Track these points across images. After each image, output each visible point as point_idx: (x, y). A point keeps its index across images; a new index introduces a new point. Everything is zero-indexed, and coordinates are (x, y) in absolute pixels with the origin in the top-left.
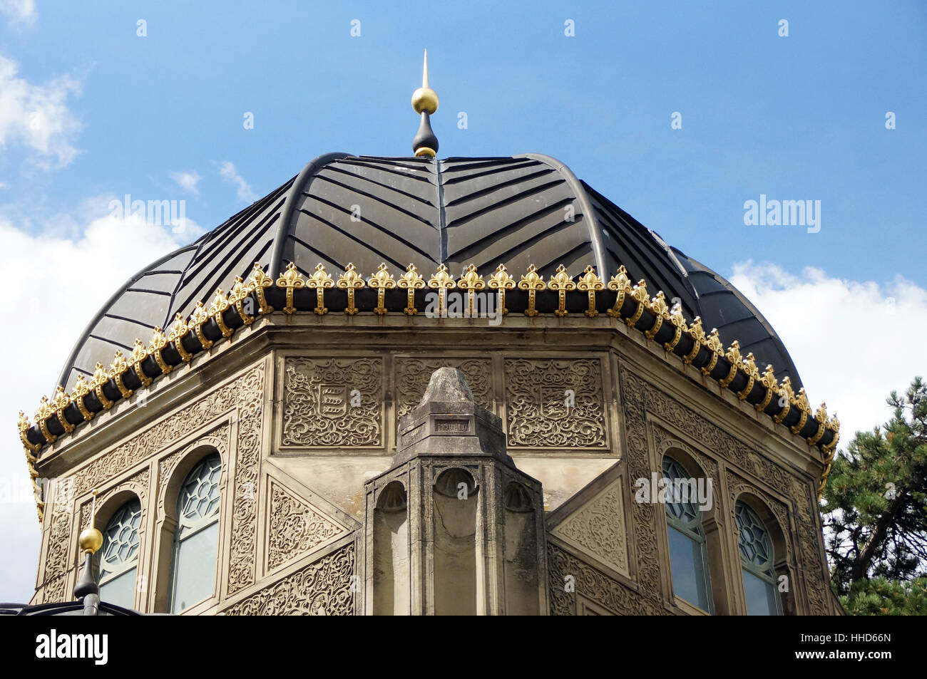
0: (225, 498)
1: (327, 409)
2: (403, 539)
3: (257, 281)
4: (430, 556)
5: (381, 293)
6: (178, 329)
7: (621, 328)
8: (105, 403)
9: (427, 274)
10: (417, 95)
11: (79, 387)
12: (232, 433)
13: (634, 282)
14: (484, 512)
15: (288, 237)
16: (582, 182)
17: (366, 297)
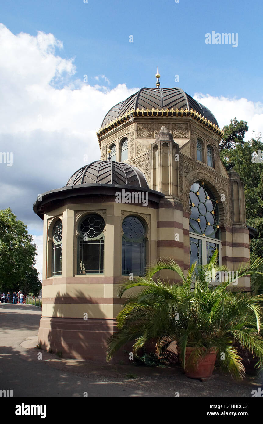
0: (129, 145)
1: (144, 132)
2: (157, 153)
3: (132, 111)
4: (161, 156)
5: (153, 113)
6: (120, 118)
7: (191, 119)
8: (109, 130)
9: (160, 109)
10: (157, 75)
11: (105, 127)
12: (129, 135)
13: (194, 111)
14: (170, 149)
15: (137, 103)
16: (185, 93)
17: (150, 114)
